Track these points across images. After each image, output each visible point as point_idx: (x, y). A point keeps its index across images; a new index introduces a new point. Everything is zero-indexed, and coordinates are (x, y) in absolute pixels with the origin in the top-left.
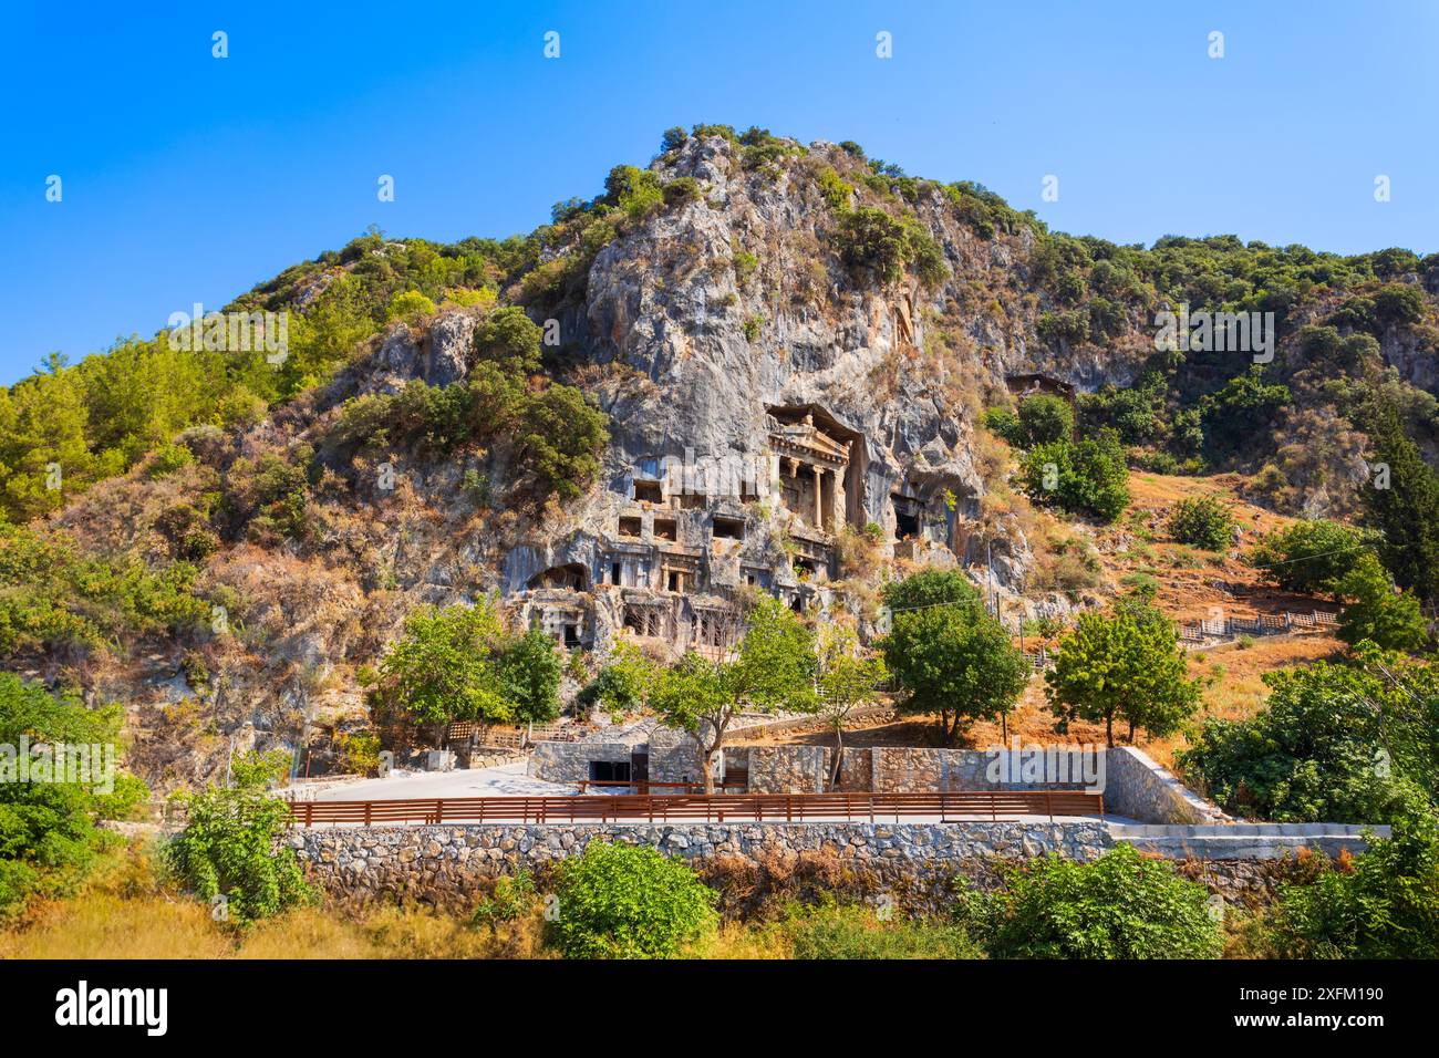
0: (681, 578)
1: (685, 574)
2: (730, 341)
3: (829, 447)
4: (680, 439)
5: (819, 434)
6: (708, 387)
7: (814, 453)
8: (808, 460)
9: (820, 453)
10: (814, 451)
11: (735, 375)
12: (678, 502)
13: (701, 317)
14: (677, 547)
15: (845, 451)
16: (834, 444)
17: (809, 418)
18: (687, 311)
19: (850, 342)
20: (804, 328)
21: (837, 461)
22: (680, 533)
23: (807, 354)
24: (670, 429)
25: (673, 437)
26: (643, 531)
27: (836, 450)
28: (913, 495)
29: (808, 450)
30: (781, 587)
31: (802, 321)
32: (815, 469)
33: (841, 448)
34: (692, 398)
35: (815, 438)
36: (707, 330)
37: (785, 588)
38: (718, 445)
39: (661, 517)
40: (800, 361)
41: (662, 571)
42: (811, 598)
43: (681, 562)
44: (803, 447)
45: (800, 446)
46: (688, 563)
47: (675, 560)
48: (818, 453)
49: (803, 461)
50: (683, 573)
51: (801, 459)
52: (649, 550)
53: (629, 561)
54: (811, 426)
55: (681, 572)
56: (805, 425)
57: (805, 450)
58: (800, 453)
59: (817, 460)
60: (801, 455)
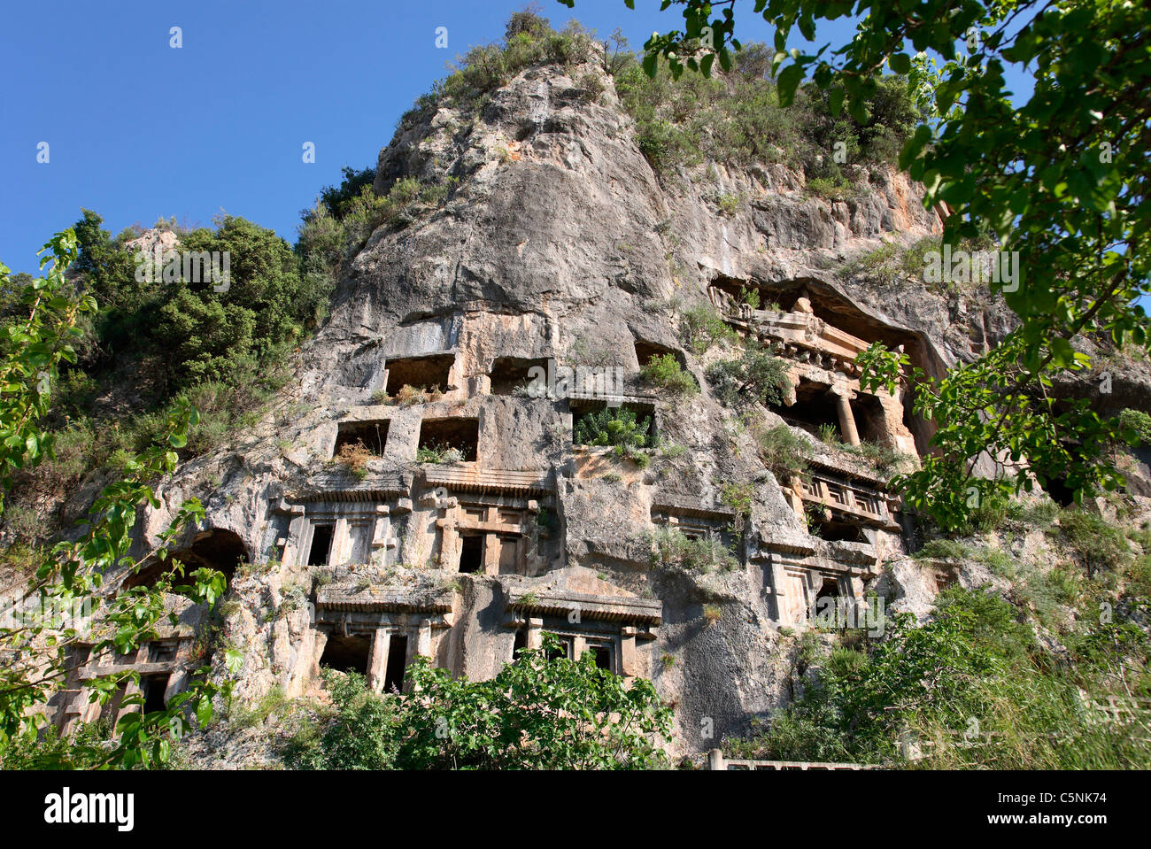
0: (494, 547)
1: (506, 537)
2: (604, 146)
3: (857, 350)
4: (488, 268)
5: (829, 329)
6: (552, 192)
7: (827, 361)
8: (817, 374)
9: (841, 359)
10: (827, 357)
11: (618, 188)
12: (485, 385)
13: (541, 113)
14: (478, 474)
16: (865, 346)
17: (804, 302)
18: (515, 110)
19: (860, 219)
20: (770, 193)
22: (487, 444)
23: (780, 221)
24: (467, 257)
25: (474, 268)
26: (390, 445)
29: (813, 353)
30: (775, 548)
31: (765, 185)
32: (835, 389)
34: (518, 205)
35: (823, 335)
36: (553, 127)
37: (786, 551)
38: (583, 277)
39: (439, 413)
40: (771, 230)
41: (439, 530)
43: (495, 506)
44: (802, 349)
45: (794, 344)
46: (511, 508)
47: (476, 505)
48: (834, 360)
49: (808, 376)
50: (498, 534)
51: (801, 372)
52: (402, 482)
53: (354, 517)
54: (811, 315)
55: (492, 532)
56: (797, 313)
57: (807, 355)
58: (796, 360)
59: (834, 375)
60: (800, 365)
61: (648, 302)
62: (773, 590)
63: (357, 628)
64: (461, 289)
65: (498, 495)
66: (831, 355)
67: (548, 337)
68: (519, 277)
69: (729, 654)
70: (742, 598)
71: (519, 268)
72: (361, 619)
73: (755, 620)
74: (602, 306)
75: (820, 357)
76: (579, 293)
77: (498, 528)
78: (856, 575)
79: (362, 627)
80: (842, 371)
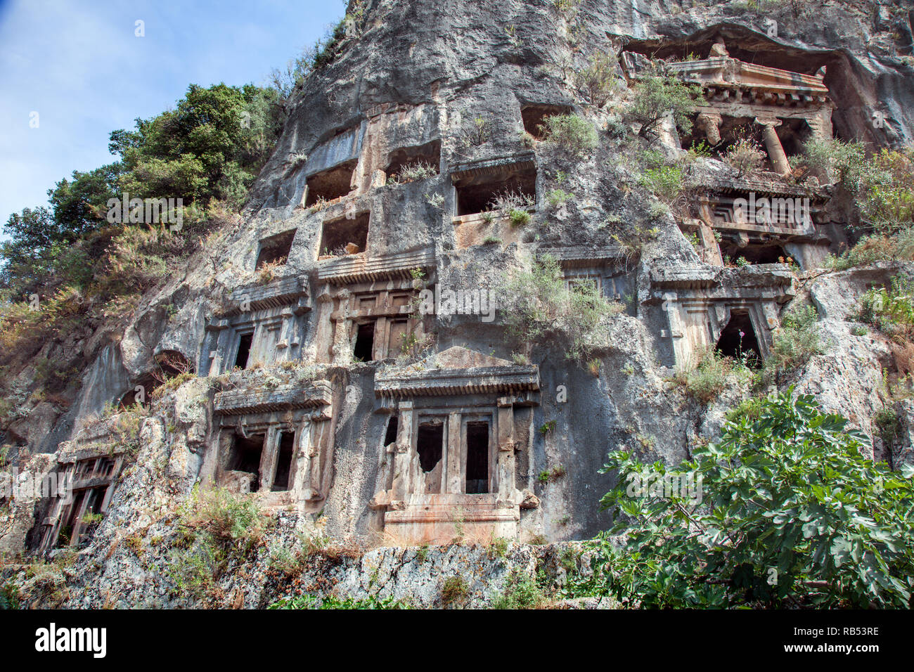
0: (384, 331)
1: (394, 320)
3: (778, 80)
4: (383, 75)
5: (746, 67)
7: (748, 95)
8: (739, 110)
9: (760, 92)
10: (746, 92)
12: (379, 179)
14: (367, 264)
15: (816, 83)
16: (785, 75)
17: (718, 47)
21: (804, 101)
22: (375, 233)
27: (793, 83)
29: (732, 91)
30: (667, 286)
32: (759, 121)
33: (804, 79)
35: (742, 73)
37: (682, 288)
39: (337, 215)
42: (783, 303)
43: (385, 291)
44: (719, 90)
45: (711, 87)
46: (400, 291)
47: (368, 293)
48: (754, 94)
49: (730, 113)
50: (388, 317)
51: (723, 111)
52: (300, 284)
53: (269, 322)
54: (727, 58)
55: (382, 316)
56: (712, 58)
57: (726, 94)
58: (717, 101)
59: (761, 108)
60: (722, 105)
61: (537, 70)
62: (669, 332)
63: (252, 429)
64: (364, 99)
65: (388, 280)
66: (751, 89)
67: (436, 121)
68: (409, 75)
69: (613, 415)
70: (626, 349)
71: (408, 67)
72: (254, 420)
73: (640, 372)
74: (490, 83)
75: (740, 94)
76: (466, 75)
77: (386, 312)
78: (768, 300)
79: (256, 428)
80: (767, 103)
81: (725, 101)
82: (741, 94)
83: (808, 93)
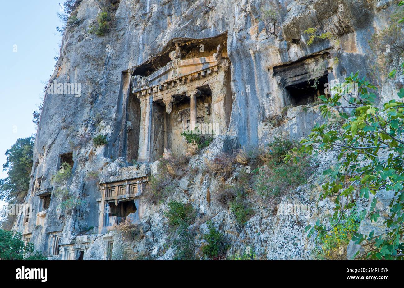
3: (196, 65)
5: (181, 63)
7: (182, 81)
8: (180, 90)
9: (186, 77)
15: (212, 60)
16: (198, 60)
17: (172, 54)
21: (207, 74)
27: (203, 64)
28: (302, 54)
29: (175, 81)
32: (188, 94)
33: (207, 60)
35: (181, 67)
44: (169, 83)
45: (164, 83)
49: (176, 93)
51: (173, 94)
54: (174, 60)
57: (173, 84)
58: (170, 88)
59: (189, 84)
60: (172, 90)
80: (192, 81)
81: (174, 87)
82: (179, 81)
83: (208, 69)
